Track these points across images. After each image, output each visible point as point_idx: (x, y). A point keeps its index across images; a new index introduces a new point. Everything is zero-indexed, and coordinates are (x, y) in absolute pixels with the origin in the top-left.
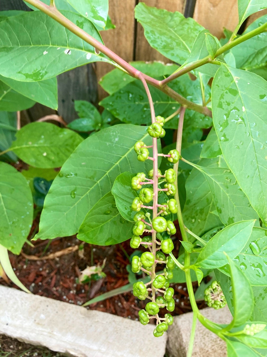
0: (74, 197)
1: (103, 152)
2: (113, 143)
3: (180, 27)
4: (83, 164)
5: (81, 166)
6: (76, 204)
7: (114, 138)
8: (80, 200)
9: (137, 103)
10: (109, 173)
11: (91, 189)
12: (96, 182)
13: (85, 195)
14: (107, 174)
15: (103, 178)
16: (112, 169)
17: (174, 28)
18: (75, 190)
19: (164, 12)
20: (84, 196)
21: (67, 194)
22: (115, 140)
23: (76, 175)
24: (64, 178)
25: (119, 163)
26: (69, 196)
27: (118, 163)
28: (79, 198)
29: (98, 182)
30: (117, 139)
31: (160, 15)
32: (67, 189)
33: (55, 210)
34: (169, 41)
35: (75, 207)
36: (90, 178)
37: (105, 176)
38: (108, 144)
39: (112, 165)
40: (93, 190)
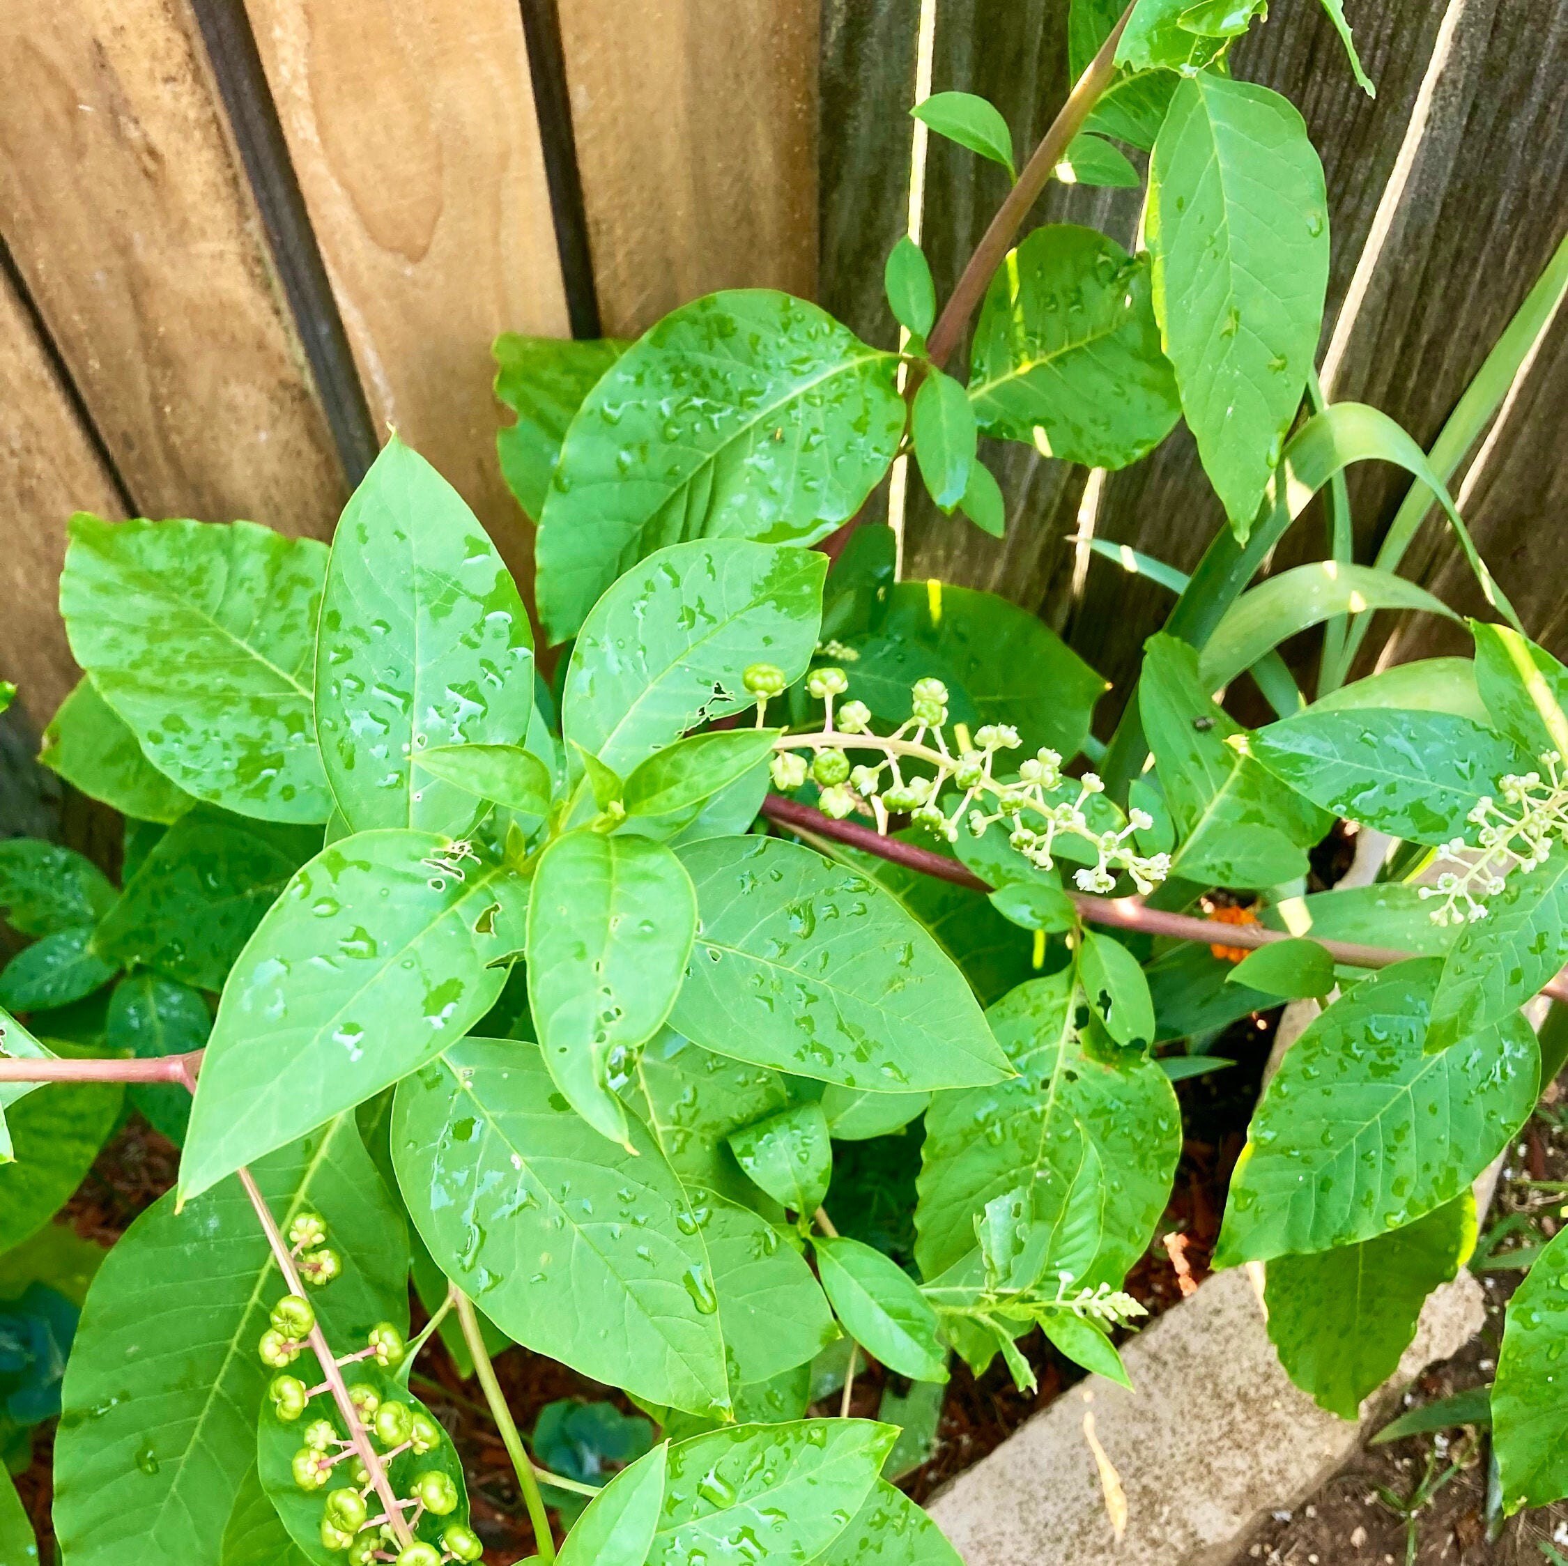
0: (157, 1470)
1: (185, 1283)
2: (205, 1239)
3: (276, 621)
4: (132, 1350)
5: (130, 1360)
6: (174, 1489)
7: (203, 1223)
8: (182, 1468)
9: (250, 892)
10: (240, 1344)
11: (202, 1418)
12: (208, 1392)
13: (191, 1445)
14: (234, 1347)
15: (225, 1367)
16: (242, 1325)
17: (256, 633)
18: (148, 1444)
19: (190, 536)
20: (188, 1453)
21: (125, 1469)
22: (206, 1229)
23: (124, 1397)
24: (85, 1425)
25: (261, 1296)
26: (135, 1472)
27: (255, 1298)
28: (175, 1468)
29: (217, 1385)
30: (213, 1223)
31: (176, 563)
32: (112, 1454)
33: (107, 1539)
34: (252, 728)
35: (174, 1499)
36: (181, 1386)
37: (229, 1358)
38: (188, 1250)
39: (237, 1314)
40: (211, 1421)
